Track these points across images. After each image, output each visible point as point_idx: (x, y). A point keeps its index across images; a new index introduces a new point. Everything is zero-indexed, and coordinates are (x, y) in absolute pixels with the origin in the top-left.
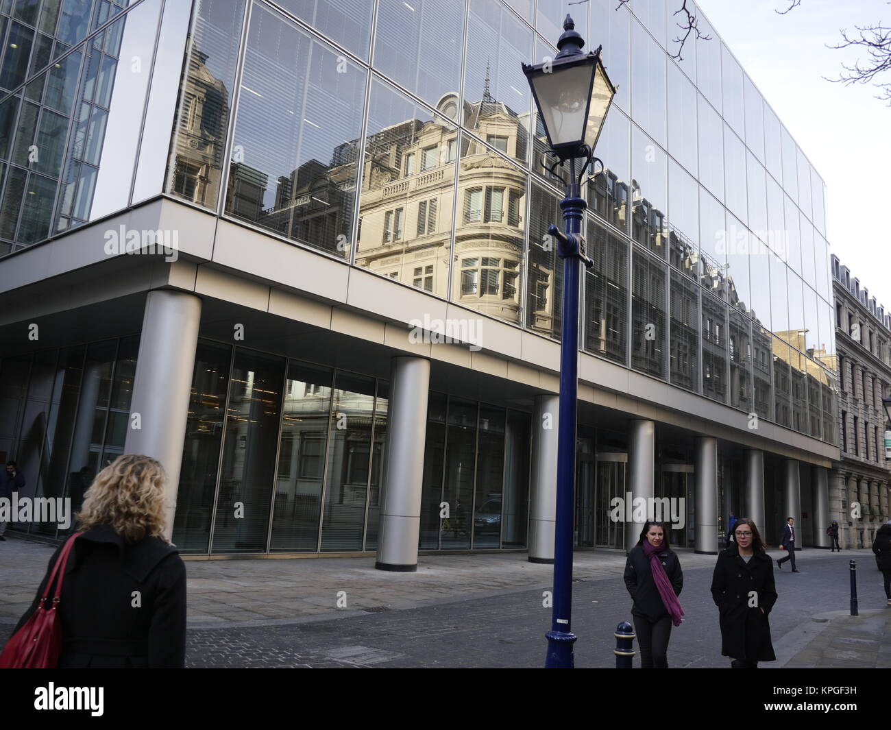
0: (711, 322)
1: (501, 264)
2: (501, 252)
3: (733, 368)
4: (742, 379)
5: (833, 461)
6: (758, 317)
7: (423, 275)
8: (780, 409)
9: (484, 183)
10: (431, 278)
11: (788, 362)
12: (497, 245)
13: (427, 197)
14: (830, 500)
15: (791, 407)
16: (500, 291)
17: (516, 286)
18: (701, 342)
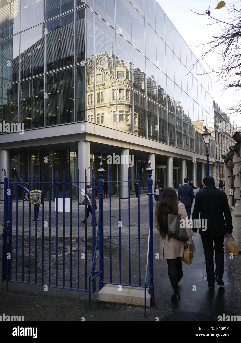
0: (178, 122)
1: (125, 112)
2: (125, 109)
3: (184, 135)
4: (187, 138)
5: (213, 162)
6: (190, 118)
7: (100, 116)
8: (197, 146)
9: (119, 88)
10: (103, 117)
11: (199, 131)
12: (123, 107)
13: (100, 91)
14: (212, 173)
15: (199, 145)
16: (125, 120)
17: (129, 118)
18: (176, 129)
